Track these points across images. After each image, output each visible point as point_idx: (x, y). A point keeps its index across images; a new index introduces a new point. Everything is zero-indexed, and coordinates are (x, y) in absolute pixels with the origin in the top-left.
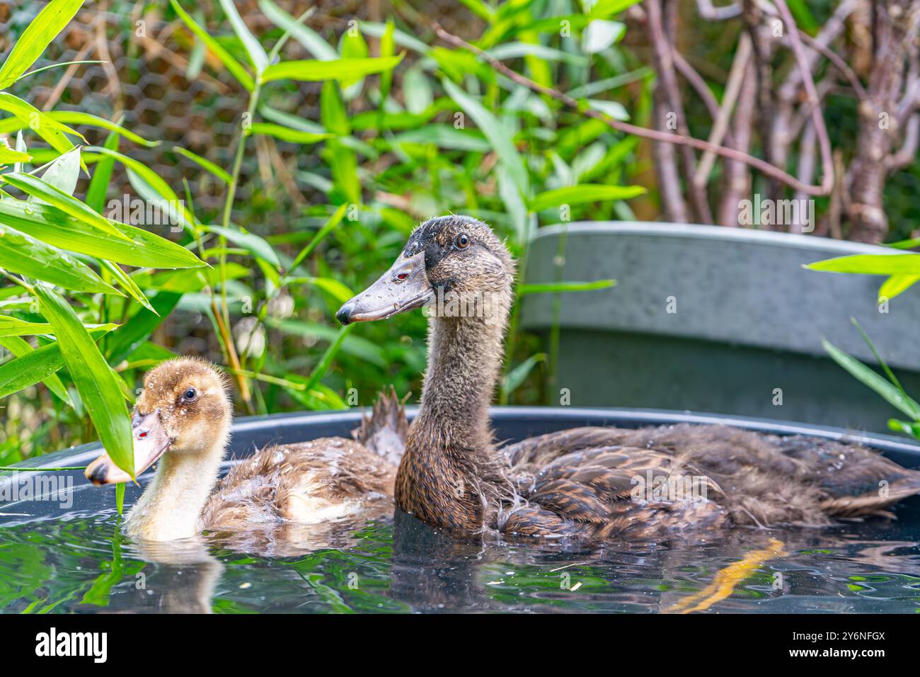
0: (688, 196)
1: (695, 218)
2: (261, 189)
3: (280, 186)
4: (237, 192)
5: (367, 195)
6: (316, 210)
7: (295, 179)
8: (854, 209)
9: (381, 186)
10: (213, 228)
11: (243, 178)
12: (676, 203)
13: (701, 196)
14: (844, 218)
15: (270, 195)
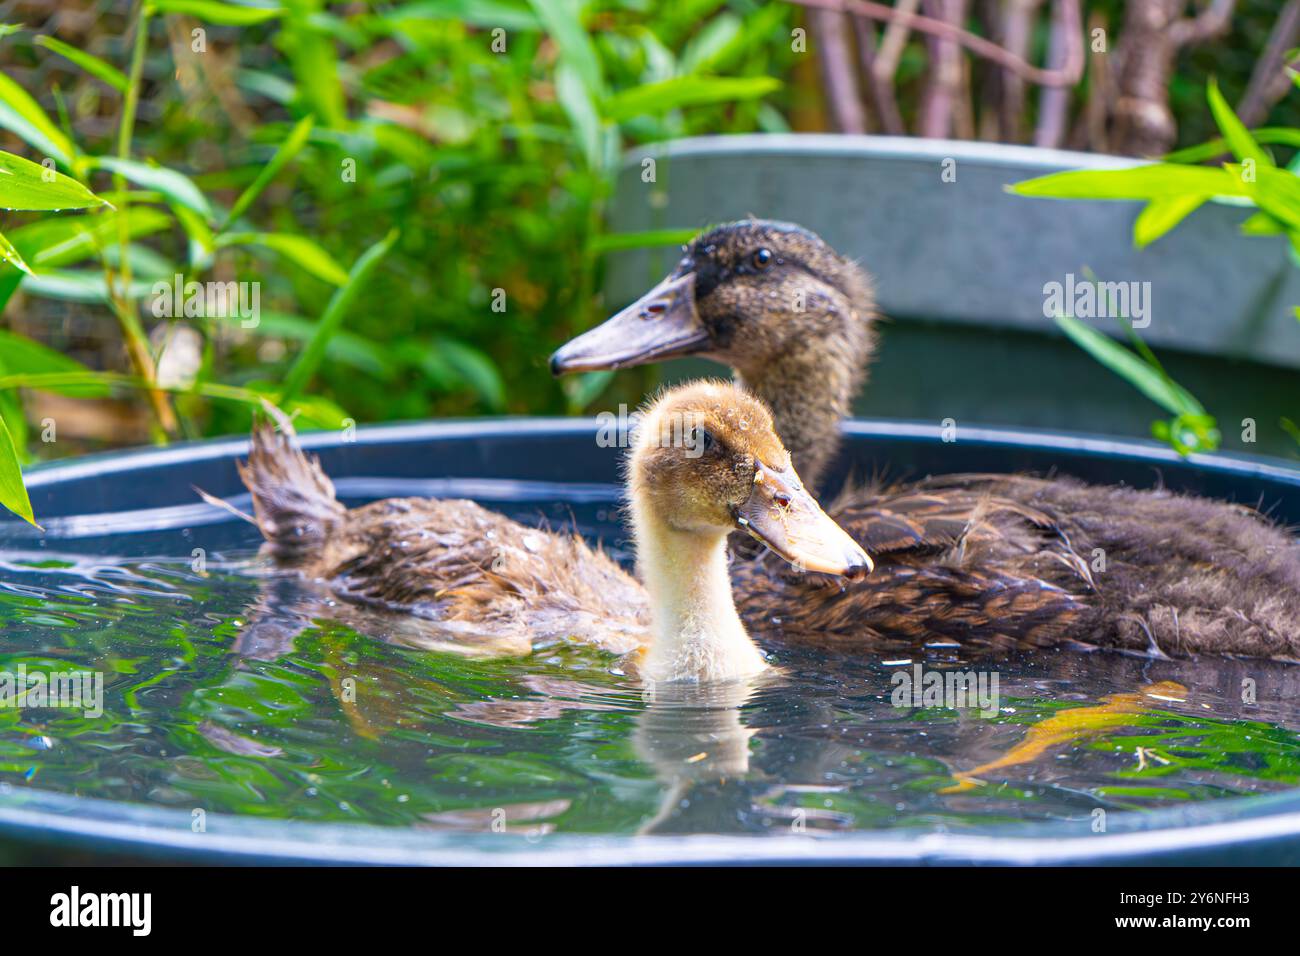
0: (867, 95)
1: (877, 128)
2: (179, 102)
3: (212, 100)
4: (140, 109)
5: (354, 107)
6: (272, 131)
7: (239, 87)
8: (1121, 105)
9: (377, 92)
10: (105, 162)
11: (149, 87)
12: (849, 106)
13: (884, 93)
14: (1110, 122)
15: (195, 114)
